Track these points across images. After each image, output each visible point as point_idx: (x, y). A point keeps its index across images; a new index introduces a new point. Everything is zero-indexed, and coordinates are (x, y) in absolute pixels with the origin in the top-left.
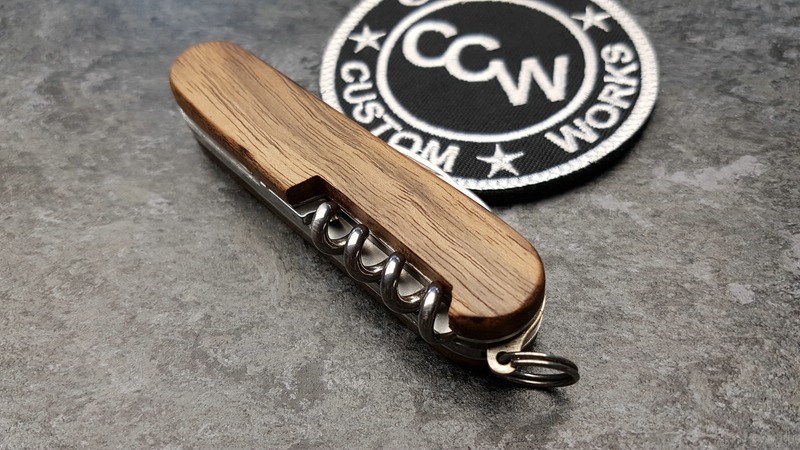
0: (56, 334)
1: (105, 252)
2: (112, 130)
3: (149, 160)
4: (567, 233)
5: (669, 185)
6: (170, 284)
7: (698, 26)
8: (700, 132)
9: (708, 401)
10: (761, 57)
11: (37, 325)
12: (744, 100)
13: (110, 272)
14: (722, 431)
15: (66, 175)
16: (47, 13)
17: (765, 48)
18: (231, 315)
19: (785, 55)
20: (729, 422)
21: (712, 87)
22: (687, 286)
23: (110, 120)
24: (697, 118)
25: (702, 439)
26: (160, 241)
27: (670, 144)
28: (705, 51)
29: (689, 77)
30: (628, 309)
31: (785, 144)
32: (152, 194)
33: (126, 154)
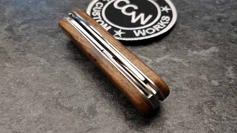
0: (13, 99)
1: (28, 75)
2: (29, 41)
3: (40, 49)
4: (165, 68)
5: (192, 55)
6: (48, 84)
7: (197, 13)
8: (200, 41)
9: (209, 112)
10: (215, 21)
11: (7, 96)
12: (211, 32)
13: (29, 81)
14: (213, 120)
15: (15, 53)
16: (8, 8)
17: (216, 19)
18: (67, 92)
19: (221, 21)
20: (215, 118)
21: (202, 29)
22: (200, 81)
23: (28, 38)
24: (199, 37)
25: (208, 123)
26: (45, 72)
27: (192, 44)
28: (199, 20)
29: (196, 26)
30: (184, 88)
31: (223, 44)
32: (42, 59)
33: (33, 47)
